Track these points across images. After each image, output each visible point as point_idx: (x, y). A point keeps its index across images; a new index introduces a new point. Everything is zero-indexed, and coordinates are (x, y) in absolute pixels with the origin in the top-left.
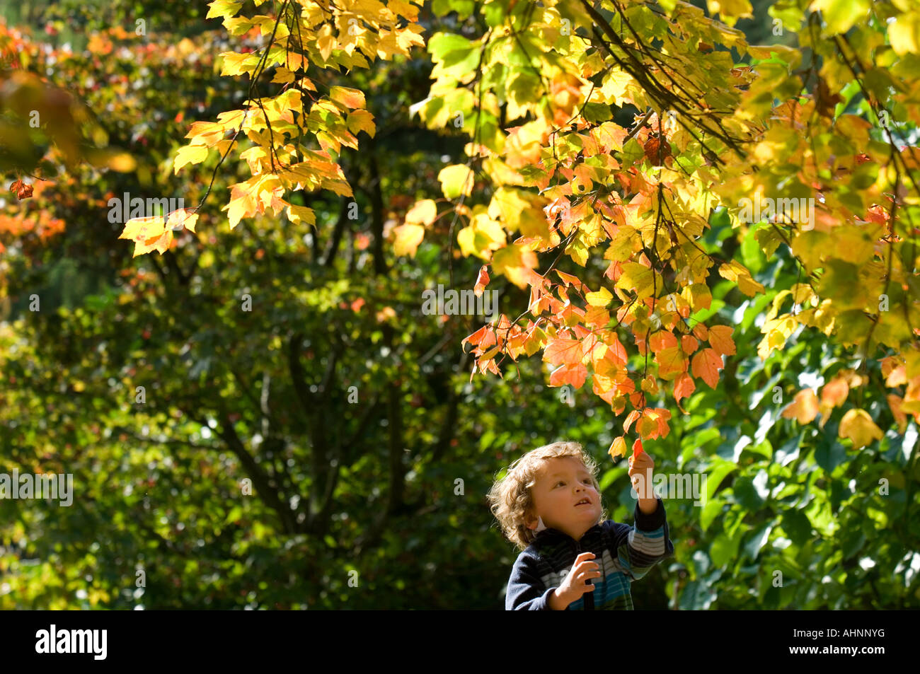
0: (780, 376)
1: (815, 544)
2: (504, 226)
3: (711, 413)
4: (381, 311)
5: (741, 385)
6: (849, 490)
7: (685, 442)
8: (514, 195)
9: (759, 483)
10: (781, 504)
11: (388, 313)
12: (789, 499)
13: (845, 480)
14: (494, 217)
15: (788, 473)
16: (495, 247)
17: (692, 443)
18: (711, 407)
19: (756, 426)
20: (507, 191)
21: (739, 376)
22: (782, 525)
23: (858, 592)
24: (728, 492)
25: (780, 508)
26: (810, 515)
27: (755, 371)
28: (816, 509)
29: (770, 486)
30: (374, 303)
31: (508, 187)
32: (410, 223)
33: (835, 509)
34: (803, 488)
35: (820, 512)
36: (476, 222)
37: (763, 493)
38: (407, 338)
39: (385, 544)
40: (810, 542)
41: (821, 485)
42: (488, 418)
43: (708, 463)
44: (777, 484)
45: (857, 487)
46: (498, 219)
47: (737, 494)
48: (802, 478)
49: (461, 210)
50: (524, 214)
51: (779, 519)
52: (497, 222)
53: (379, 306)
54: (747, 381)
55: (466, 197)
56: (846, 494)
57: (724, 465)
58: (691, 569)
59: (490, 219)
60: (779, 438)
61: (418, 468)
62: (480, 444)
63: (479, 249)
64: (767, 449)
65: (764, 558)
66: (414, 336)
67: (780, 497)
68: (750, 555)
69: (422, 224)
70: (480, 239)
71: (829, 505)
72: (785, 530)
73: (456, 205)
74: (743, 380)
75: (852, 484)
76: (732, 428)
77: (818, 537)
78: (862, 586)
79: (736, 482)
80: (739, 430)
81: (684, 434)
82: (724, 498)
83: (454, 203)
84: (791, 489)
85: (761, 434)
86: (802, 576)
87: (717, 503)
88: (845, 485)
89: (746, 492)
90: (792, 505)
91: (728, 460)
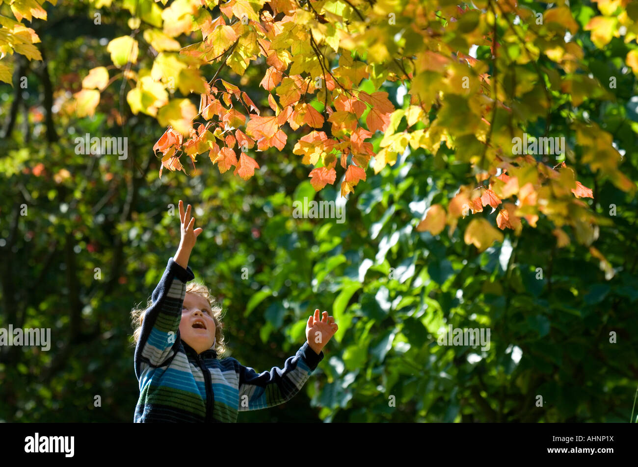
0: (394, 208)
1: (430, 347)
2: (165, 86)
3: (337, 241)
4: (58, 172)
5: (363, 214)
6: (457, 300)
7: (317, 268)
8: (172, 59)
9: (381, 297)
10: (400, 314)
11: (63, 175)
12: (406, 309)
13: (453, 291)
14: (158, 78)
15: (404, 288)
16: (159, 104)
17: (324, 269)
18: (338, 235)
19: (376, 250)
20: (167, 56)
21: (360, 207)
22: (403, 331)
23: (468, 384)
24: (356, 307)
25: (400, 318)
26: (426, 322)
27: (373, 203)
28: (430, 316)
29: (391, 299)
30: (51, 167)
31: (167, 52)
32: (88, 89)
33: (446, 315)
34: (418, 299)
35: (433, 319)
36: (142, 84)
37: (385, 306)
38: (78, 195)
39: (70, 370)
40: (426, 344)
41: (434, 296)
42: (151, 258)
43: (338, 283)
44: (395, 298)
45: (464, 296)
46: (161, 80)
47: (364, 308)
48: (417, 291)
49: (129, 74)
50: (182, 74)
51: (399, 327)
52: (160, 84)
53: (55, 169)
54: (368, 211)
55: (132, 64)
56: (455, 303)
57: (350, 285)
58: (328, 372)
59: (154, 81)
60: (396, 259)
61: (95, 303)
62: (145, 280)
63: (145, 106)
64: (386, 268)
65: (389, 361)
66: (84, 192)
67: (399, 308)
68: (377, 358)
69: (97, 89)
70: (146, 98)
71: (441, 314)
72: (406, 335)
73: (124, 71)
74: (364, 210)
75: (459, 294)
76: (355, 252)
77: (432, 341)
78: (471, 379)
79: (362, 298)
80: (361, 253)
81: (314, 263)
82: (353, 312)
83: (123, 69)
84: (408, 301)
85: (381, 256)
86: (421, 374)
87: (349, 316)
88: (453, 295)
89: (371, 307)
90: (410, 314)
91: (354, 280)
